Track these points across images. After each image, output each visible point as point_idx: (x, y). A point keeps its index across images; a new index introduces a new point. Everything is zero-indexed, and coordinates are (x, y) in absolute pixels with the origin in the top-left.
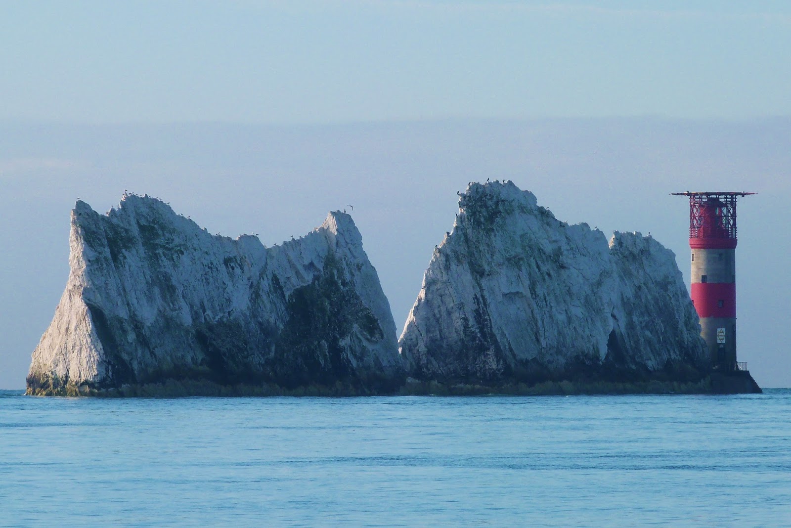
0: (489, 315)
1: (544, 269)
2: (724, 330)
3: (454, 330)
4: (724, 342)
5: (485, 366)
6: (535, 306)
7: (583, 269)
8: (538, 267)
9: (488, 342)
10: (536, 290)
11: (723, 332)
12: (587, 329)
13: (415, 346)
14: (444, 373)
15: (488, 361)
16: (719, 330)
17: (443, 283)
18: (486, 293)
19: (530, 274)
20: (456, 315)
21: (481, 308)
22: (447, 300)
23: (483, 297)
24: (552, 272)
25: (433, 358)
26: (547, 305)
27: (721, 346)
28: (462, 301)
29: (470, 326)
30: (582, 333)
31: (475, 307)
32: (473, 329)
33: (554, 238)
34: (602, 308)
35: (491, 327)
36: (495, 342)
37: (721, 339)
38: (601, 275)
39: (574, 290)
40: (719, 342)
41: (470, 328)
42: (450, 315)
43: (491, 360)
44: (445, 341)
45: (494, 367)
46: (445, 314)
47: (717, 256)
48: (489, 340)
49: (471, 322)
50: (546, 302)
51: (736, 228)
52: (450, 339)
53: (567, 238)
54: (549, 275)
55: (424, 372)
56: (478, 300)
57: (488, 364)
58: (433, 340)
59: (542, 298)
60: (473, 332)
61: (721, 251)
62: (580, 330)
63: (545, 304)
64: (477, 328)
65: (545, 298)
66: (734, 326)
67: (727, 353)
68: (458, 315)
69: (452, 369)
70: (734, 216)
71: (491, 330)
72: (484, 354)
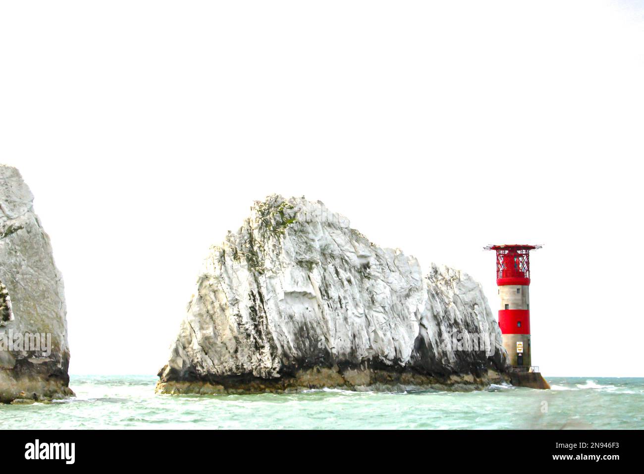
0: (265, 312)
1: (344, 275)
2: (522, 343)
3: (228, 327)
4: (522, 351)
5: (260, 365)
6: (326, 307)
7: (391, 283)
8: (337, 273)
9: (262, 339)
10: (329, 292)
11: (521, 345)
12: (388, 334)
13: (190, 343)
14: (219, 371)
15: (264, 360)
16: (518, 343)
17: (216, 278)
18: (264, 291)
19: (325, 277)
20: (231, 312)
21: (257, 305)
22: (221, 296)
23: (260, 294)
24: (352, 279)
25: (207, 356)
26: (341, 307)
27: (520, 355)
28: (237, 297)
29: (243, 323)
30: (383, 336)
31: (251, 303)
32: (247, 326)
33: (361, 253)
34: (409, 316)
35: (267, 325)
36: (271, 340)
37: (520, 350)
38: (410, 290)
39: (379, 298)
40: (518, 351)
41: (244, 325)
42: (224, 311)
43: (266, 358)
44: (219, 339)
45: (269, 365)
46: (218, 310)
47: (516, 290)
48: (264, 337)
49: (246, 318)
50: (341, 304)
51: (529, 271)
52: (224, 337)
53: (377, 255)
54: (349, 281)
55: (198, 370)
56: (254, 296)
57: (263, 362)
58: (206, 338)
59: (337, 300)
60: (247, 329)
61: (519, 287)
62: (380, 333)
63: (339, 306)
64: (252, 325)
65: (340, 302)
66: (529, 340)
67: (523, 359)
68: (231, 313)
69: (227, 368)
70: (528, 263)
71: (267, 328)
72: (259, 352)
